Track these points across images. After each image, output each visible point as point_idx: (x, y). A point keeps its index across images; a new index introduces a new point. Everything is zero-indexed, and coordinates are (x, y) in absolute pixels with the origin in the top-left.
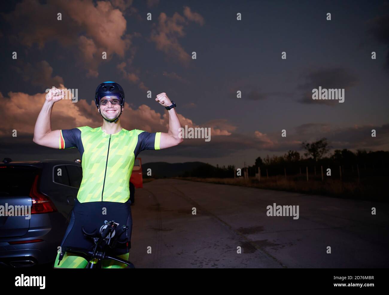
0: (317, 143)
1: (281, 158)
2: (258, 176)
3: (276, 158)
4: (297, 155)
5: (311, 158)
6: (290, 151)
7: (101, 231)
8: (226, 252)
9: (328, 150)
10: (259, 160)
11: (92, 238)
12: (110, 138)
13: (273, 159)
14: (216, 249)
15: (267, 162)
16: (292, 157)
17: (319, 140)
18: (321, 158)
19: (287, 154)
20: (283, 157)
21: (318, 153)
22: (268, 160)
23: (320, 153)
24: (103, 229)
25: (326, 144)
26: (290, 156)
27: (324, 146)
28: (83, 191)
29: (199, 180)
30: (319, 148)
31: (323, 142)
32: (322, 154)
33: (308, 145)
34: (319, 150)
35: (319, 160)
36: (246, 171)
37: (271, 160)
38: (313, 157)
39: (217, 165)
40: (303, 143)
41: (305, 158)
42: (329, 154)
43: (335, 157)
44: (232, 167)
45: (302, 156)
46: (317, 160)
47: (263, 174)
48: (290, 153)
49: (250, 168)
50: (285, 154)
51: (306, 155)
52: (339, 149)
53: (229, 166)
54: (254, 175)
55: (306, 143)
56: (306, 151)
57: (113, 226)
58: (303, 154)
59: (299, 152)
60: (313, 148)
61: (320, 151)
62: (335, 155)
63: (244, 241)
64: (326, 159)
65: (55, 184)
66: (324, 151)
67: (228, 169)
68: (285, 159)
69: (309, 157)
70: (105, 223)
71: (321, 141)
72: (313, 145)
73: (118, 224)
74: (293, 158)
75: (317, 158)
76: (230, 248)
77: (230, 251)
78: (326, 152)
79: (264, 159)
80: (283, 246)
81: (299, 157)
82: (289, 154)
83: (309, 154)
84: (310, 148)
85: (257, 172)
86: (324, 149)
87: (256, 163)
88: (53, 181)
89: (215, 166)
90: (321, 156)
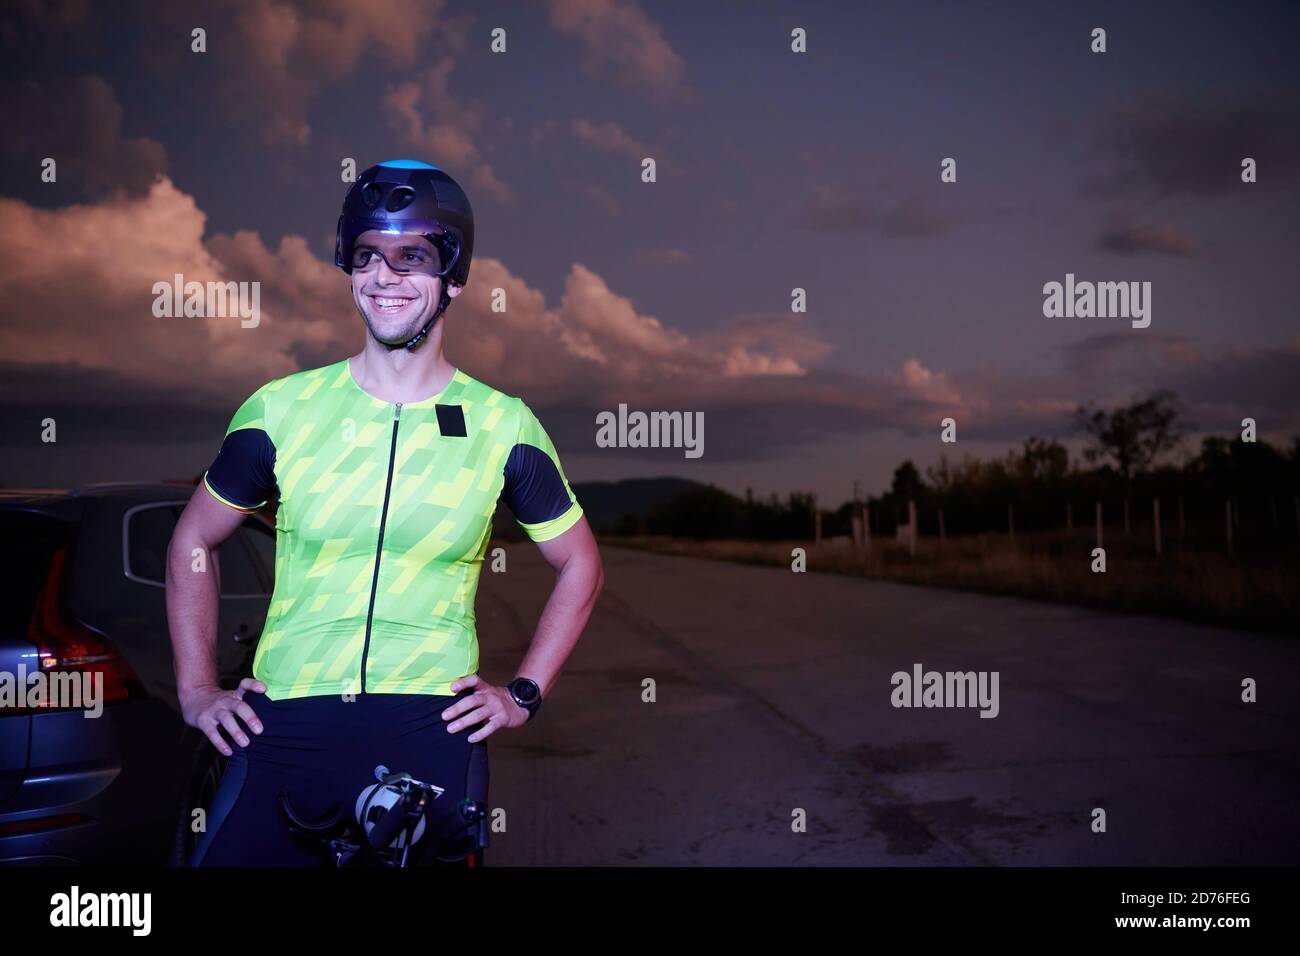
0: (1137, 410)
1: (996, 469)
2: (907, 533)
3: (975, 468)
4: (1057, 454)
5: (1106, 469)
6: (1033, 440)
7: (363, 816)
8: (814, 849)
9: (1177, 438)
10: (906, 475)
11: (324, 841)
12: (396, 424)
13: (964, 472)
14: (773, 833)
15: (940, 479)
16: (1039, 464)
17: (1143, 399)
18: (1151, 468)
19: (1020, 451)
20: (1004, 464)
21: (1136, 449)
22: (944, 474)
23: (1143, 447)
24: (370, 806)
25: (1170, 415)
26: (1029, 459)
27: (1162, 421)
28: (280, 651)
29: (680, 547)
30: (1144, 428)
31: (1163, 406)
32: (1154, 451)
33: (1099, 416)
34: (1142, 436)
35: (1140, 475)
36: (861, 515)
37: (958, 475)
38: (1115, 464)
39: (749, 492)
40: (1081, 411)
41: (1085, 466)
42: (1182, 452)
43: (1202, 467)
44: (804, 501)
45: (1077, 462)
46: (1131, 475)
47: (926, 529)
48: (1033, 448)
49: (873, 504)
50: (1011, 453)
51: (1090, 455)
52: (1218, 434)
53: (792, 498)
54: (892, 533)
55: (1092, 411)
56: (1091, 441)
57: (422, 803)
58: (1080, 453)
59: (1063, 442)
60: (1120, 430)
61: (1147, 442)
62: (1205, 456)
63: (881, 802)
64: (1168, 472)
65: (135, 582)
66: (1162, 441)
67: (789, 508)
68: (1008, 470)
69: (1100, 462)
70: (380, 777)
71: (1151, 405)
72: (1119, 417)
73: (438, 790)
74: (1041, 468)
75: (1133, 468)
76: (830, 831)
77: (833, 842)
78: (1168, 447)
79: (929, 471)
80: (1042, 827)
81: (1064, 463)
82: (1029, 454)
83: (1102, 454)
84: (1107, 427)
85: (905, 521)
86: (1159, 436)
87: (896, 485)
88: (126, 574)
89: (740, 493)
90: (1149, 461)
